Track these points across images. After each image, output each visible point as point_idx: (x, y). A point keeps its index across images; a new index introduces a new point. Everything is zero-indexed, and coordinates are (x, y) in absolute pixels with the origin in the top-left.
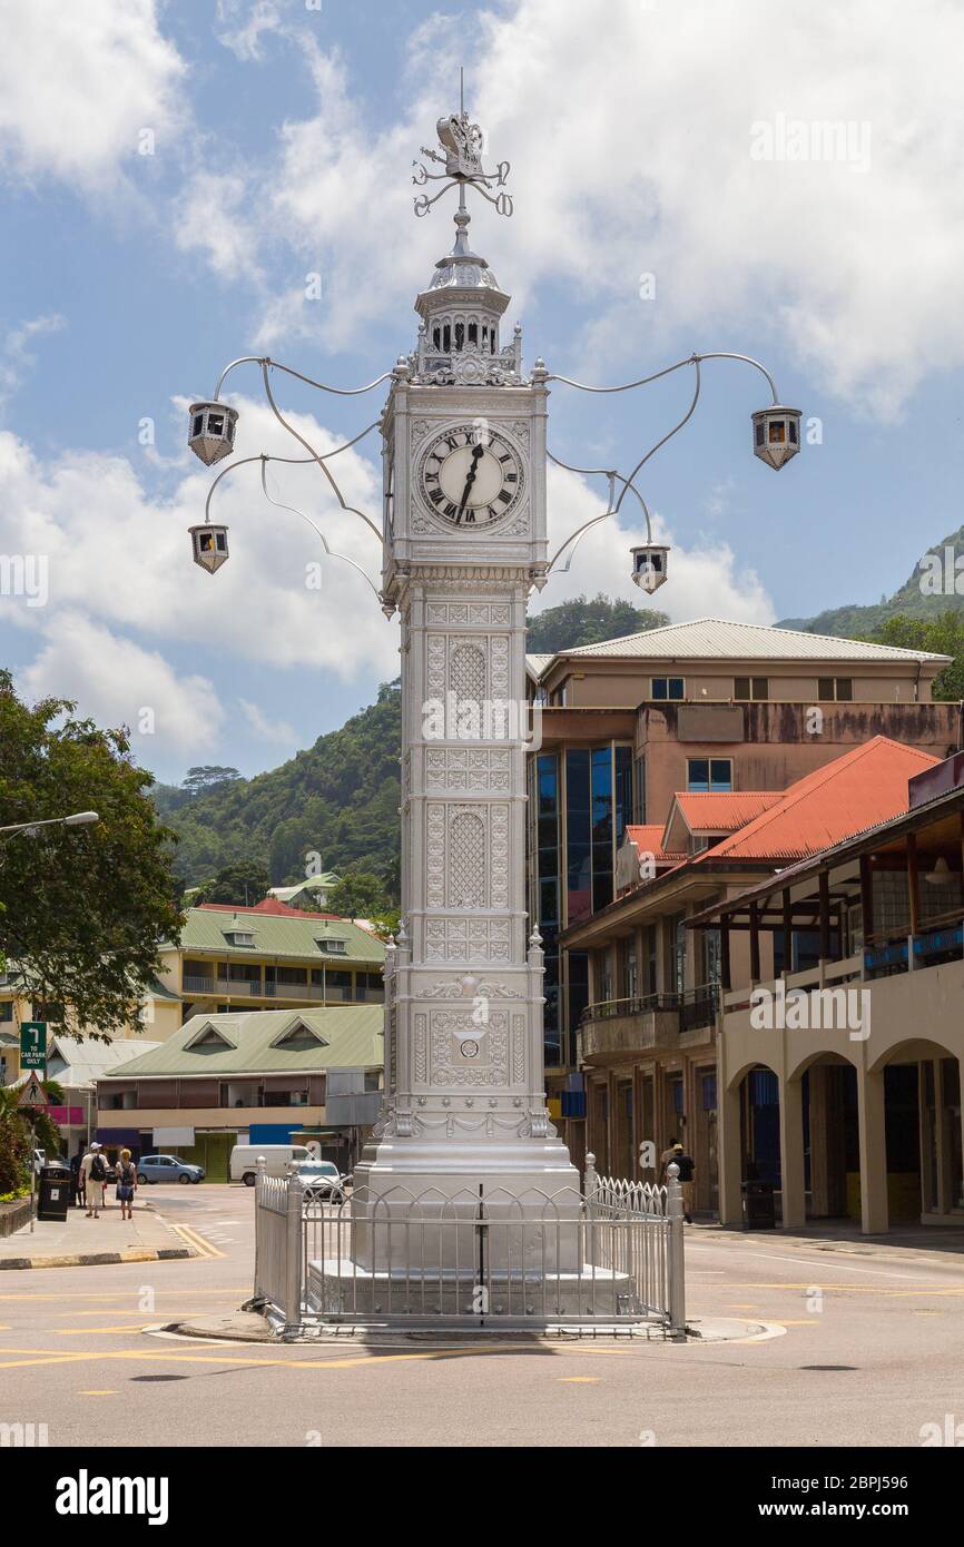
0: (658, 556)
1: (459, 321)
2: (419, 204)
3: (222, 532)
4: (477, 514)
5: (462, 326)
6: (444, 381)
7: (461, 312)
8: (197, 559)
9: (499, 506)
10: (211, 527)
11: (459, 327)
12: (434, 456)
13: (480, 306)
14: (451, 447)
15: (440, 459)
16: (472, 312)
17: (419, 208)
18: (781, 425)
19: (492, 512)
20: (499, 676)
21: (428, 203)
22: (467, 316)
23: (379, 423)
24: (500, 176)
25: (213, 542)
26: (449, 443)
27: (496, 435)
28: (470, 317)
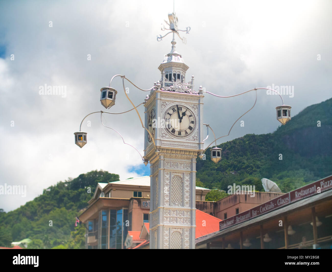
0: (219, 152)
1: (175, 73)
2: (158, 38)
3: (85, 135)
4: (182, 133)
5: (175, 74)
6: (172, 90)
7: (175, 70)
8: (76, 143)
9: (188, 131)
10: (82, 133)
11: (175, 75)
12: (168, 113)
13: (181, 69)
14: (174, 111)
15: (170, 115)
16: (178, 70)
17: (159, 39)
18: (286, 111)
19: (186, 133)
20: (187, 186)
21: (161, 38)
22: (177, 71)
23: (144, 103)
24: (187, 31)
25: (82, 138)
26: (173, 110)
27: (188, 108)
28: (178, 72)
